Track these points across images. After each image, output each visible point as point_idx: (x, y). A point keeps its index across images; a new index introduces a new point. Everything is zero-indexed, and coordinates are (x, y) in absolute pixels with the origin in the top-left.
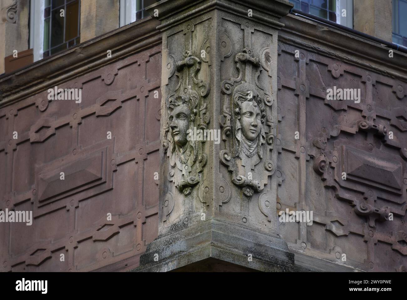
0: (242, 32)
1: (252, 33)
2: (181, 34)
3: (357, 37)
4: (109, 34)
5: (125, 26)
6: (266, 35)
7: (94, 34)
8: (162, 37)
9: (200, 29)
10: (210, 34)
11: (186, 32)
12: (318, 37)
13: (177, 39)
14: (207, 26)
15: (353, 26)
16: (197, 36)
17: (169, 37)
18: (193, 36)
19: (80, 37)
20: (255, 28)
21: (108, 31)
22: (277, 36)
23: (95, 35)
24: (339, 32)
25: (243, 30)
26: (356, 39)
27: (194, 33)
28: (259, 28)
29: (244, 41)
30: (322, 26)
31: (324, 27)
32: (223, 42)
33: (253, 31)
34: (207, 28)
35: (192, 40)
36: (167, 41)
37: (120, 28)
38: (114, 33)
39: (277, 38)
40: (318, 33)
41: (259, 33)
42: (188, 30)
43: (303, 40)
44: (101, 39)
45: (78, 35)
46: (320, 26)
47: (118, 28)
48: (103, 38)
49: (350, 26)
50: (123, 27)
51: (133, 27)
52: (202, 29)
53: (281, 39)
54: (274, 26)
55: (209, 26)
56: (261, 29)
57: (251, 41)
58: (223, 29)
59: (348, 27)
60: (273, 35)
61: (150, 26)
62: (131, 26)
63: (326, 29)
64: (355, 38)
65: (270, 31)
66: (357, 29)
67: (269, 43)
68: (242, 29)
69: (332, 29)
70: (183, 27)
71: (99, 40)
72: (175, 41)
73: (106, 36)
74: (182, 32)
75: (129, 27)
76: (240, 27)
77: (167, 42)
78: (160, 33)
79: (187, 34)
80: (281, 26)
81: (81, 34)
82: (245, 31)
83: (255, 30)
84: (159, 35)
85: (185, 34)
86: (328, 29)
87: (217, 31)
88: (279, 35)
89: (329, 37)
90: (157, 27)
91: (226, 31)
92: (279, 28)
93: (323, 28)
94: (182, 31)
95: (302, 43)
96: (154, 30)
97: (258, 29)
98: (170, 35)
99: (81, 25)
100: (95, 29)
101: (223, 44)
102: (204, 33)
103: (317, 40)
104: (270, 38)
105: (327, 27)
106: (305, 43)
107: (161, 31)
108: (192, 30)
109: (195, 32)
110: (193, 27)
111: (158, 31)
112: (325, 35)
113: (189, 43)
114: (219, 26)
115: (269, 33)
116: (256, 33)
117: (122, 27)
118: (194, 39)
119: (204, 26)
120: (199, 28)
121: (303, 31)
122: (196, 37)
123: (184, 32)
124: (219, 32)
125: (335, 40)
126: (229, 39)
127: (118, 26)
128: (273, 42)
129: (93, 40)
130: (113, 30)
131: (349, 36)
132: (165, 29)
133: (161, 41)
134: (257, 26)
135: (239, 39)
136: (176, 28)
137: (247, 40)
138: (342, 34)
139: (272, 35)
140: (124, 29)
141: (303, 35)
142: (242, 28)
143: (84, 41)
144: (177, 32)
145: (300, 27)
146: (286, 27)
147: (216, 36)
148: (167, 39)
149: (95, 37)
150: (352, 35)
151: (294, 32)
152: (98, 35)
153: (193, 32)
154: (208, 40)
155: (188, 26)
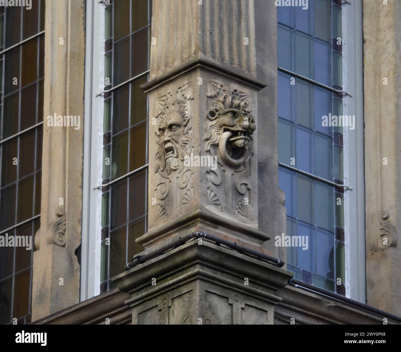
0: (229, 307)
1: (243, 309)
2: (155, 311)
3: (371, 315)
4: (67, 311)
5: (87, 300)
6: (260, 311)
7: (49, 310)
8: (132, 314)
9: (179, 303)
10: (191, 310)
11: (161, 308)
12: (323, 314)
13: (151, 317)
14: (187, 300)
15: (366, 301)
16: (176, 312)
17: (140, 313)
18: (170, 313)
19: (31, 315)
20: (246, 303)
21: (66, 306)
22: (273, 313)
23: (50, 312)
24: (349, 308)
25: (231, 305)
26: (370, 316)
27: (171, 309)
28: (251, 302)
29: (232, 319)
30: (328, 300)
31: (330, 301)
32: (207, 320)
33: (244, 307)
34: (186, 303)
35: (168, 317)
36: (139, 318)
37: (80, 303)
38: (73, 309)
39: (273, 315)
40: (323, 309)
41: (251, 309)
42: (164, 305)
43: (305, 318)
44: (57, 317)
45: (29, 313)
46: (326, 300)
47: (78, 302)
48: (59, 315)
49: (362, 301)
50: (84, 302)
51: (97, 302)
52: (182, 303)
53: (278, 317)
54: (269, 301)
55: (190, 300)
56: (253, 304)
57: (241, 319)
58: (207, 304)
59: (359, 302)
60: (268, 311)
61: (117, 301)
62: (94, 300)
63: (332, 304)
64: (368, 315)
65: (265, 307)
66: (370, 304)
67: (263, 321)
68: (229, 304)
69: (340, 305)
70: (158, 302)
71: (55, 318)
72: (147, 318)
73: (63, 313)
74: (157, 308)
75: (92, 302)
76: (228, 302)
77: (138, 320)
78: (129, 309)
79: (162, 310)
80: (278, 301)
81: (32, 311)
82: (234, 306)
83: (246, 305)
84: (128, 311)
85: (160, 310)
86: (335, 304)
87: (199, 306)
88: (276, 311)
89: (336, 314)
90: (126, 302)
91: (210, 306)
92: (276, 303)
93: (329, 303)
94: (157, 306)
95: (304, 322)
96: (123, 305)
97: (250, 304)
98: (142, 311)
99: (33, 300)
100: (50, 305)
101: (206, 322)
102: (184, 308)
103: (322, 317)
104: (265, 314)
105: (335, 302)
106: (308, 321)
107: (131, 306)
108: (169, 306)
109: (172, 307)
110: (170, 301)
111: (127, 306)
112: (331, 312)
113: (166, 321)
114: (202, 300)
115: (263, 309)
116: (247, 308)
117: (82, 302)
118: (171, 316)
119: (184, 301)
120: (177, 302)
121: (305, 307)
122: (174, 313)
123: (159, 308)
124: (202, 307)
125: (344, 318)
126: (214, 316)
127: (79, 301)
128: (269, 319)
129: (47, 318)
130: (72, 305)
131: (361, 312)
132: (136, 304)
133: (130, 319)
134: (248, 300)
135: (226, 316)
136: (149, 302)
137: (237, 317)
138: (353, 310)
139: (266, 311)
140: (86, 304)
141: (305, 311)
142: (230, 302)
143: (35, 320)
144: (150, 307)
145: (301, 302)
146: (284, 301)
147: (198, 312)
148: (138, 316)
149: (50, 314)
150: (364, 312)
151: (293, 307)
152: (53, 313)
153: (170, 307)
154: (188, 318)
155: (164, 301)
